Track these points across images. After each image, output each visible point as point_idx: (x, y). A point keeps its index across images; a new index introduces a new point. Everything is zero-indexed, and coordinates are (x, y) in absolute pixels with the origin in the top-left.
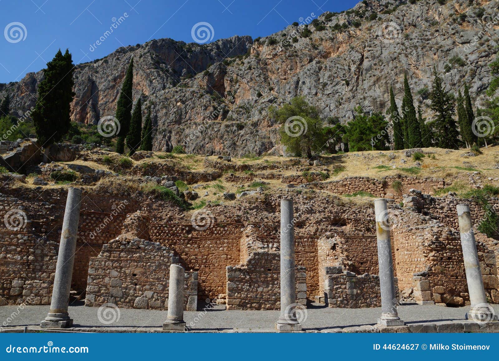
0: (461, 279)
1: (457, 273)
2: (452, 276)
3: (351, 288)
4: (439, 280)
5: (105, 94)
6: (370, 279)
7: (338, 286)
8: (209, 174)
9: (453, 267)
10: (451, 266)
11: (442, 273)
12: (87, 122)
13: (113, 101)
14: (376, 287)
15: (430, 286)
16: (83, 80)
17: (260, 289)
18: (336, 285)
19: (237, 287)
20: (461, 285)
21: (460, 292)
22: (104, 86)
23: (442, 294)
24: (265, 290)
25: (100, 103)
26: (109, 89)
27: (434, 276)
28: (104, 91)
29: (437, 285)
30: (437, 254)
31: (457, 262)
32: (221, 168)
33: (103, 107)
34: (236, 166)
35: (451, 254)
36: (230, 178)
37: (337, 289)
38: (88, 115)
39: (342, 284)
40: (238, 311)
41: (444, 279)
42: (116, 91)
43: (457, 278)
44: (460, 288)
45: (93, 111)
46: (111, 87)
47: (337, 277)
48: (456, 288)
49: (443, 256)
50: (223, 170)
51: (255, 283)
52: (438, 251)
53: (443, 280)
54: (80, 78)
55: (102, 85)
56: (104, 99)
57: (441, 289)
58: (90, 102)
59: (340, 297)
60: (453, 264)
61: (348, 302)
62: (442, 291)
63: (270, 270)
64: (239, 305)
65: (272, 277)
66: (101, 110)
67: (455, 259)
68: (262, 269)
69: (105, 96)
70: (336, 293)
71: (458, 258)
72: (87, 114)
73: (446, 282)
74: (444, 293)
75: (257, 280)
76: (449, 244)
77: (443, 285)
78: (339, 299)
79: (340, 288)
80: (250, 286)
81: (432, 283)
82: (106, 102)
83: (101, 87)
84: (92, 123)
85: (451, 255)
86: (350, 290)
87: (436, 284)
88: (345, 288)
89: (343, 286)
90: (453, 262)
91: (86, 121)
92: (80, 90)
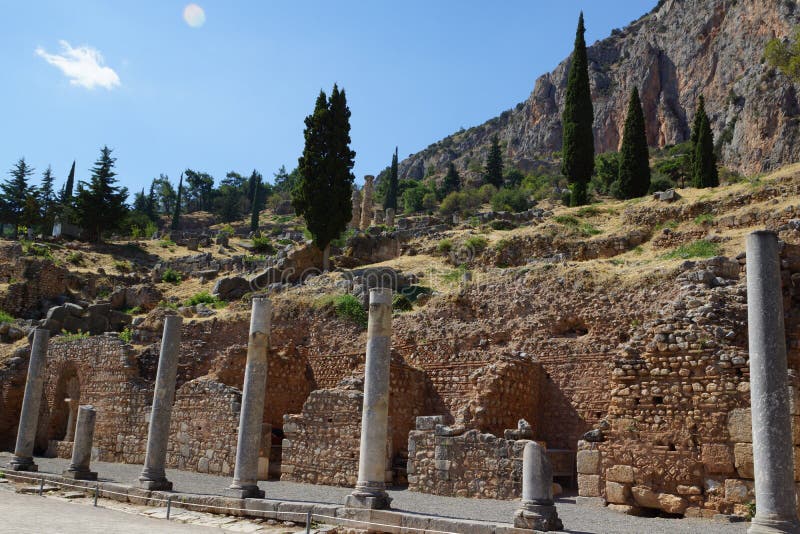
0: (681, 450)
1: (673, 436)
2: (660, 443)
3: (442, 457)
4: (622, 453)
5: (691, 70)
6: (477, 441)
7: (421, 453)
8: (618, 240)
9: (662, 422)
10: (657, 419)
11: (631, 434)
12: (664, 141)
13: (710, 79)
14: (487, 459)
15: (599, 464)
16: (638, 58)
17: (317, 451)
18: (421, 449)
19: (292, 447)
20: (680, 467)
21: (678, 483)
22: (683, 53)
23: (628, 486)
24: (324, 452)
25: (682, 94)
26: (695, 56)
27: (613, 441)
28: (687, 66)
29: (617, 463)
30: (626, 391)
31: (673, 409)
32: (651, 222)
33: (690, 101)
34: (680, 209)
35: (662, 389)
36: (663, 239)
37: (421, 457)
38: (663, 126)
39: (428, 449)
40: (290, 483)
41: (636, 449)
42: (711, 57)
43: (672, 448)
44: (678, 473)
45: (670, 116)
46: (699, 51)
47: (421, 436)
48: (665, 473)
49: (640, 394)
50: (653, 225)
51: (313, 441)
52: (628, 383)
53: (634, 451)
54: (632, 54)
55: (680, 53)
56: (690, 83)
57: (626, 472)
58: (662, 99)
59: (422, 472)
60: (665, 414)
61: (435, 483)
62: (629, 478)
63: (330, 421)
64: (293, 475)
65: (332, 432)
66: (687, 109)
67: (670, 402)
68: (321, 419)
69: (691, 75)
70: (419, 466)
71: (679, 399)
72: (660, 125)
73: (643, 456)
74: (634, 483)
75: (314, 437)
76: (658, 364)
77: (632, 463)
78: (422, 476)
79: (425, 455)
80: (306, 446)
81: (606, 456)
82: (696, 88)
83: (678, 58)
84: (673, 142)
85: (661, 392)
86: (439, 461)
87: (615, 461)
88: (433, 457)
89: (430, 453)
90: (665, 410)
91: (660, 141)
92: (636, 78)
